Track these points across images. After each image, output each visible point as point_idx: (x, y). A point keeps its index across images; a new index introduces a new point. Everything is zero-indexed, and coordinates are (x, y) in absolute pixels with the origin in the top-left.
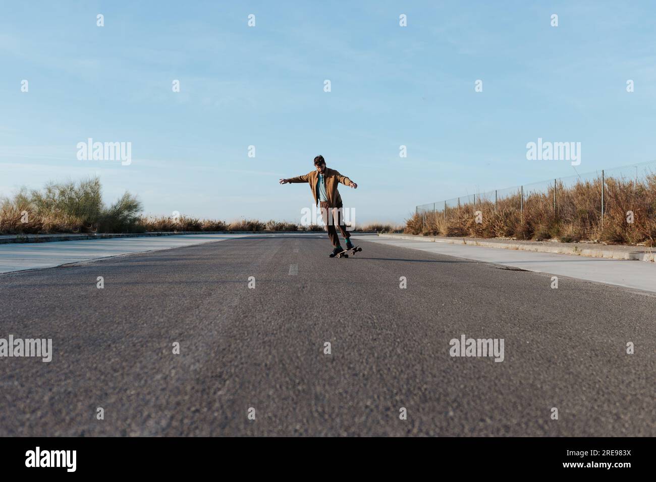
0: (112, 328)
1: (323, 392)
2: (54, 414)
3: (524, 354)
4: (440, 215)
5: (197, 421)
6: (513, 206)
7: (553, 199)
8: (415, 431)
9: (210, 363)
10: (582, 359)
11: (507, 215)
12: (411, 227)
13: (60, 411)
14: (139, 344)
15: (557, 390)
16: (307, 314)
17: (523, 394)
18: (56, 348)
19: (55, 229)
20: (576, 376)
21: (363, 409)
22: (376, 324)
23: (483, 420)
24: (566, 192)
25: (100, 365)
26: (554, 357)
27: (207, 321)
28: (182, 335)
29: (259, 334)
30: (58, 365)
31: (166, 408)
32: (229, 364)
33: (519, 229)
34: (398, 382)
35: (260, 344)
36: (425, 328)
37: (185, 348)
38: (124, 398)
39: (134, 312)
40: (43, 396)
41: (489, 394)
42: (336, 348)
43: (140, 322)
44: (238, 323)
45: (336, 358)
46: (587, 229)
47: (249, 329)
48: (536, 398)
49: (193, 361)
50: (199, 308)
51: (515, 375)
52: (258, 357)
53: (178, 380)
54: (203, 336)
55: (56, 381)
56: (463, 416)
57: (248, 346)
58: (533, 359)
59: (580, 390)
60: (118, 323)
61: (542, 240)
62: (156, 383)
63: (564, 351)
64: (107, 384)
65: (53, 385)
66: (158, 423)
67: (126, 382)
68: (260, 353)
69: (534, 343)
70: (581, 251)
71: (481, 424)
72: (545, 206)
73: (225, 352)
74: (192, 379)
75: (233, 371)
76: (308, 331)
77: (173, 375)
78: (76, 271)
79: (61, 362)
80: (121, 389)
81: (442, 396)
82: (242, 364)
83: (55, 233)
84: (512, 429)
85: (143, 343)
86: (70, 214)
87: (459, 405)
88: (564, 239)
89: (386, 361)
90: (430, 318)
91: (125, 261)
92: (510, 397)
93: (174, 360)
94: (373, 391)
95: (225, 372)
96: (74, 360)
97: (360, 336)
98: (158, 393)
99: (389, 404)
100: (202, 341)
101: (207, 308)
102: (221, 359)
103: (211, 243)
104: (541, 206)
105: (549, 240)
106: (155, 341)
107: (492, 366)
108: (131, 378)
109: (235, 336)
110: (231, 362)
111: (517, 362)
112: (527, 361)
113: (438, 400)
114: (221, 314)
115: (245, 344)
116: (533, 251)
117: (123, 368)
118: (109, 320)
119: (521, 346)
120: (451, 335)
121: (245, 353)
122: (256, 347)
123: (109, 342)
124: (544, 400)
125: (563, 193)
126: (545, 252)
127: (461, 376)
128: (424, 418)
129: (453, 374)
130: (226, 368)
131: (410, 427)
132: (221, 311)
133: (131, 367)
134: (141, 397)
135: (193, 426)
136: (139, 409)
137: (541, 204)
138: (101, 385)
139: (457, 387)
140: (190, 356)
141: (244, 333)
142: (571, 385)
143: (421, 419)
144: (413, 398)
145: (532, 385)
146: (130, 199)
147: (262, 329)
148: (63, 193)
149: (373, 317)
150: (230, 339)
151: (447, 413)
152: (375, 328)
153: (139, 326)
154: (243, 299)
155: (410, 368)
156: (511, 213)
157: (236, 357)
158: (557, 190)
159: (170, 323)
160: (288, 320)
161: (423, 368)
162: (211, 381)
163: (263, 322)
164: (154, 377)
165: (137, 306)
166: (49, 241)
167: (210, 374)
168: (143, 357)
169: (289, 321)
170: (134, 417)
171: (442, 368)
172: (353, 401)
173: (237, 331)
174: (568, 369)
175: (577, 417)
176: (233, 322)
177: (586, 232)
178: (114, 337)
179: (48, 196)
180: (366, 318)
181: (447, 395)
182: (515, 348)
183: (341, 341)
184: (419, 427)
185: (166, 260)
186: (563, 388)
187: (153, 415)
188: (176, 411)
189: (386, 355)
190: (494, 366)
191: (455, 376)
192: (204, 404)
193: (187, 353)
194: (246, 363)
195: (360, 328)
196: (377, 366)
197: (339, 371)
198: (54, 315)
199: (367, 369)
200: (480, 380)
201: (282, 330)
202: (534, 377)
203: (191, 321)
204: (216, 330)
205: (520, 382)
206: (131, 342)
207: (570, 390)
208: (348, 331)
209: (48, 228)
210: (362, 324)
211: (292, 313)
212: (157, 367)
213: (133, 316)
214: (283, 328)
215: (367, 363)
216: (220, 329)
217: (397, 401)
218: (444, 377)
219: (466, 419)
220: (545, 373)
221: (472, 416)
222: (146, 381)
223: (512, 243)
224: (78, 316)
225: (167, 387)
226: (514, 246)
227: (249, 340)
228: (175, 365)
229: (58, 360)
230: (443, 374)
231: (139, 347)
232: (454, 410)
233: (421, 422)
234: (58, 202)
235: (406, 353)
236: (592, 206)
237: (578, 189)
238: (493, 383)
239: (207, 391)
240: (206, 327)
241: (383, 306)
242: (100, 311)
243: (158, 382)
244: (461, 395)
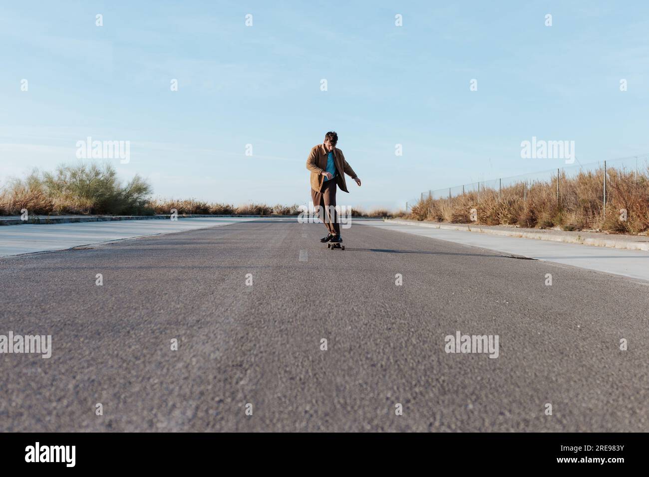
0: (130, 313)
1: (343, 382)
2: (79, 402)
3: (537, 346)
4: (445, 201)
5: (222, 412)
6: (516, 194)
7: (556, 188)
8: (437, 424)
9: (229, 351)
10: (593, 352)
11: (511, 203)
12: (416, 213)
13: (85, 399)
14: (157, 331)
15: (572, 383)
16: (320, 302)
17: (538, 386)
18: (76, 334)
19: (66, 211)
20: (589, 368)
21: (384, 401)
22: (389, 313)
23: (502, 414)
24: (568, 181)
25: (121, 353)
26: (566, 349)
27: (222, 308)
28: (200, 322)
29: (275, 321)
30: (79, 351)
31: (190, 397)
32: (249, 353)
33: (523, 217)
34: (416, 373)
35: (277, 332)
36: (438, 318)
37: (204, 335)
38: (147, 387)
39: (150, 297)
40: (68, 384)
41: (506, 387)
42: (352, 337)
43: (157, 308)
44: (254, 310)
45: (353, 348)
46: (589, 218)
47: (265, 317)
48: (552, 392)
49: (212, 349)
50: (214, 294)
51: (530, 367)
52: (276, 346)
53: (200, 368)
54: (220, 323)
55: (79, 369)
56: (482, 409)
57: (266, 335)
58: (545, 351)
59: (594, 383)
60: (135, 309)
61: (545, 228)
62: (178, 372)
63: (575, 343)
64: (130, 373)
65: (76, 372)
66: (184, 413)
67: (149, 371)
68: (278, 341)
69: (546, 334)
70: (584, 240)
71: (501, 417)
72: (549, 194)
73: (243, 340)
74: (213, 368)
75: (253, 360)
76: (323, 320)
77: (194, 363)
78: (89, 254)
79: (82, 349)
80: (143, 378)
81: (460, 388)
82: (261, 352)
83: (65, 215)
84: (531, 423)
85: (161, 329)
86: (80, 196)
87: (478, 398)
88: (567, 227)
89: (403, 351)
90: (442, 307)
91: (136, 244)
92: (527, 390)
93: (194, 348)
94: (392, 382)
95: (245, 361)
96: (95, 346)
97: (374, 325)
98: (181, 382)
99: (409, 396)
100: (220, 328)
101: (222, 294)
102: (240, 347)
103: (220, 226)
104: (544, 195)
105: (552, 228)
106: (173, 328)
107: (506, 357)
108: (153, 365)
109: (251, 324)
110: (250, 351)
111: (530, 353)
112: (540, 353)
113: (457, 392)
114: (236, 300)
115: (263, 332)
116: (537, 240)
117: (145, 356)
118: (126, 306)
119: (533, 337)
120: (463, 326)
121: (263, 341)
122: (273, 336)
123: (128, 329)
124: (560, 393)
125: (566, 182)
126: (548, 240)
127: (477, 368)
128: (445, 411)
129: (469, 365)
130: (246, 357)
131: (432, 420)
132: (236, 297)
133: (152, 355)
134: (164, 385)
135: (219, 417)
136: (164, 398)
137: (544, 192)
138: (124, 372)
139: (474, 379)
140: (209, 343)
141: (260, 321)
142: (585, 378)
143: (442, 412)
144: (432, 390)
145: (547, 378)
146: (140, 182)
147: (278, 316)
148: (74, 175)
149: (386, 306)
150: (247, 327)
151: (467, 405)
152: (389, 317)
153: (157, 312)
154: (257, 285)
155: (426, 359)
156: (514, 201)
157: (255, 345)
158: (560, 179)
159: (186, 309)
160: (302, 307)
161: (439, 359)
162: (232, 370)
163: (278, 309)
164: (175, 366)
165: (152, 291)
166: (60, 223)
167: (230, 363)
168: (163, 344)
169: (303, 309)
170: (160, 407)
171: (458, 359)
172: (374, 393)
173: (254, 319)
174: (581, 362)
175: (593, 411)
176: (248, 310)
177: (588, 221)
178: (132, 322)
179: (59, 178)
180: (379, 306)
181: (464, 387)
182: (528, 339)
183: (357, 330)
184: (441, 420)
185: (177, 243)
186: (577, 381)
187: (178, 405)
188: (201, 401)
189: (402, 345)
190: (508, 358)
191: (471, 367)
192: (227, 394)
193: (206, 341)
194: (266, 352)
195: (374, 317)
196: (394, 356)
197: (357, 361)
198: (71, 299)
199: (385, 360)
200: (496, 372)
201: (298, 318)
202: (549, 369)
203: (207, 308)
204: (233, 317)
205: (535, 374)
206: (149, 329)
207: (585, 383)
208: (362, 320)
209: (58, 209)
210: (376, 312)
211: (306, 301)
212: (178, 356)
213: (149, 302)
214: (298, 315)
215: (384, 354)
216: (237, 317)
217: (416, 393)
218: (460, 368)
219: (486, 412)
220: (558, 364)
221: (491, 409)
222: (168, 369)
223: (516, 231)
224: (95, 301)
225: (190, 375)
226: (518, 233)
227: (266, 328)
228: (195, 353)
229: (79, 346)
230: (460, 366)
231: (158, 334)
232: (473, 403)
233: (442, 415)
234: (68, 184)
235: (421, 344)
236: (594, 195)
237: (580, 179)
238: (508, 375)
239: (229, 380)
240: (222, 313)
241: (394, 294)
242: (116, 296)
243: (181, 371)
244: (478, 387)
